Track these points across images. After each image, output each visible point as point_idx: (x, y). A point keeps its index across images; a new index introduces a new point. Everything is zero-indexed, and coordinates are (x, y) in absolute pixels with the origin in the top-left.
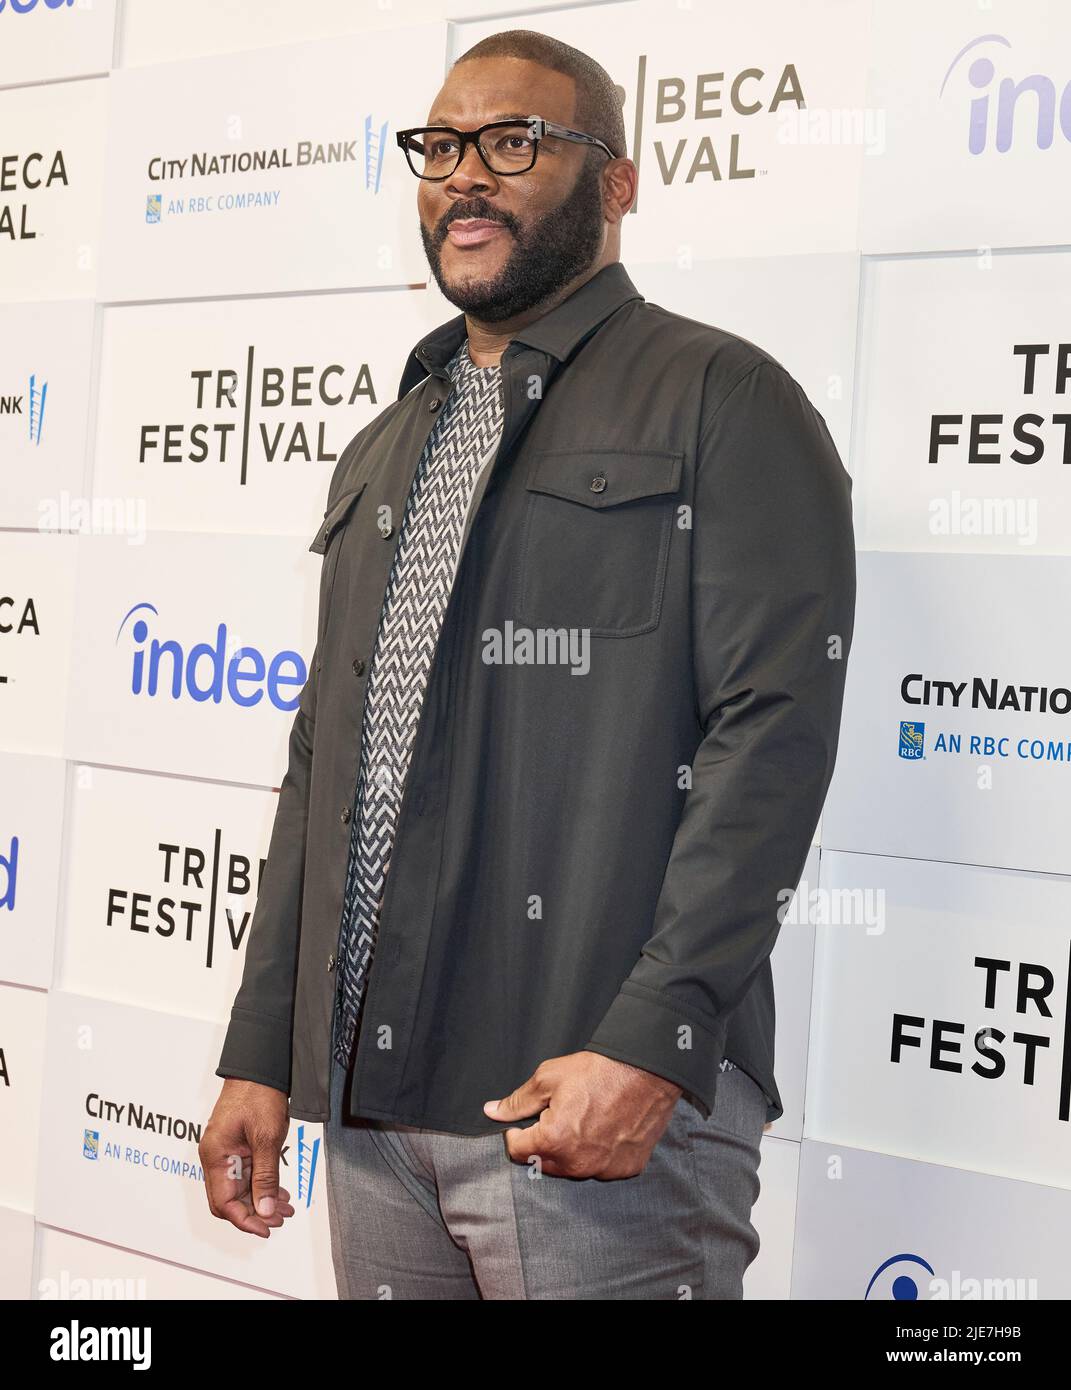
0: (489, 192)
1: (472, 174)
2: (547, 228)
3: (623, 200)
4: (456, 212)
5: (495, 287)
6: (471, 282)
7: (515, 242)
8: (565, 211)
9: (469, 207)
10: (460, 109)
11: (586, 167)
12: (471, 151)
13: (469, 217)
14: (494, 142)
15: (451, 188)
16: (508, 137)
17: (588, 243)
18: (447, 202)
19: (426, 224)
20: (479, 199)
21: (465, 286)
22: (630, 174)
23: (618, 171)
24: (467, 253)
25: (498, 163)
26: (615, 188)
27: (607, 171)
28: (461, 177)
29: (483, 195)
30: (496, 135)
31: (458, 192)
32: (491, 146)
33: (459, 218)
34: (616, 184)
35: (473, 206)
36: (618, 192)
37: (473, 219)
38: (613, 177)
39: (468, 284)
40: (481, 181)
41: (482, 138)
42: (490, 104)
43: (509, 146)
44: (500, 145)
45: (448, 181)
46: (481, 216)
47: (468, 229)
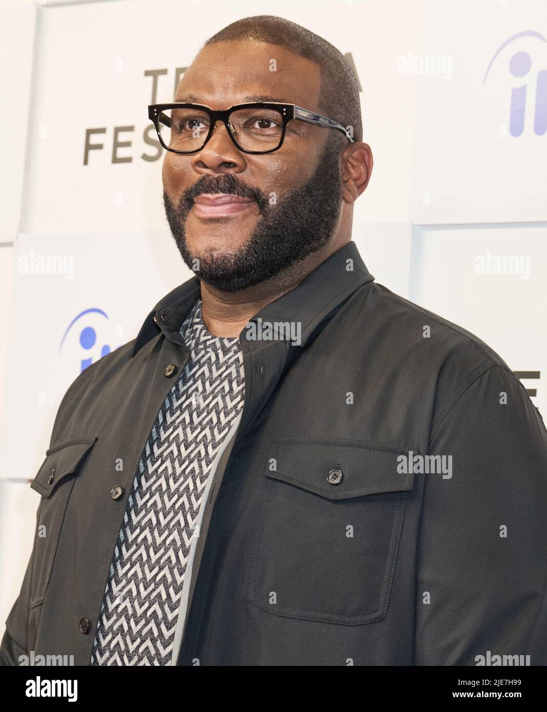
0: (237, 169)
1: (221, 151)
2: (290, 206)
3: (359, 182)
4: (204, 186)
5: (238, 259)
6: (215, 254)
7: (261, 217)
8: (309, 190)
9: (218, 182)
10: (210, 88)
11: (327, 149)
12: (221, 128)
13: (217, 192)
14: (242, 121)
15: (200, 163)
16: (256, 118)
17: (327, 222)
18: (195, 176)
19: (171, 195)
20: (227, 176)
21: (209, 258)
22: (366, 157)
23: (355, 154)
24: (211, 226)
25: (245, 141)
26: (352, 170)
27: (346, 154)
28: (211, 153)
29: (231, 171)
30: (245, 115)
31: (206, 167)
32: (239, 125)
33: (207, 192)
34: (353, 166)
35: (222, 182)
36: (354, 174)
37: (221, 194)
38: (350, 160)
39: (212, 256)
40: (229, 158)
41: (232, 117)
42: (241, 85)
43: (257, 125)
44: (248, 126)
45: (197, 157)
46: (230, 192)
47: (213, 204)
